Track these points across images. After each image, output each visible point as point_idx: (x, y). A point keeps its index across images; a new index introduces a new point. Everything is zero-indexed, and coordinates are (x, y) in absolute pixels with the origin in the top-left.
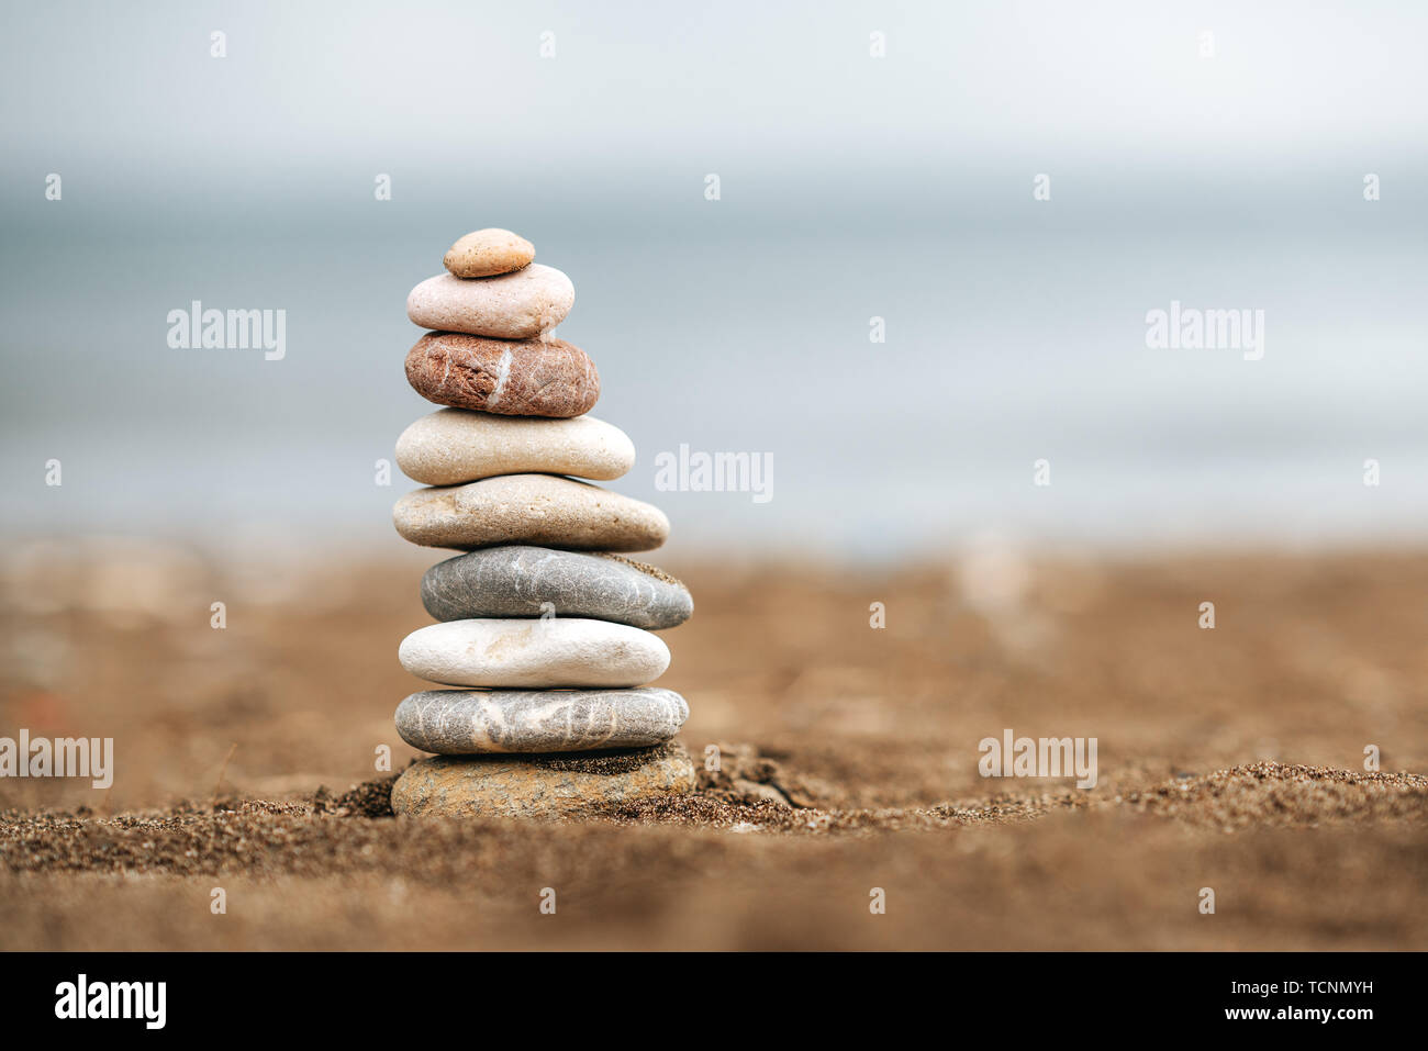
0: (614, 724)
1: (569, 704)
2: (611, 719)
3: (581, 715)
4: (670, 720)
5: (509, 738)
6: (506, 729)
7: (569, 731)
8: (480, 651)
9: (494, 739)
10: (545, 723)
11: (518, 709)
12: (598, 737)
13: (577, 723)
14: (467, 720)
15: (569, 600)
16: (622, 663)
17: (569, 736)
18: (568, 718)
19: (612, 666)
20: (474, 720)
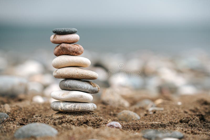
0: (80, 108)
1: (73, 105)
2: (80, 107)
3: (75, 106)
4: (91, 108)
5: (64, 109)
6: (63, 108)
7: (73, 109)
8: (61, 95)
9: (62, 109)
10: (69, 107)
11: (66, 105)
12: (77, 110)
13: (74, 108)
14: (58, 106)
15: (73, 88)
16: (82, 99)
17: (73, 110)
18: (73, 107)
19: (80, 99)
20: (59, 106)
